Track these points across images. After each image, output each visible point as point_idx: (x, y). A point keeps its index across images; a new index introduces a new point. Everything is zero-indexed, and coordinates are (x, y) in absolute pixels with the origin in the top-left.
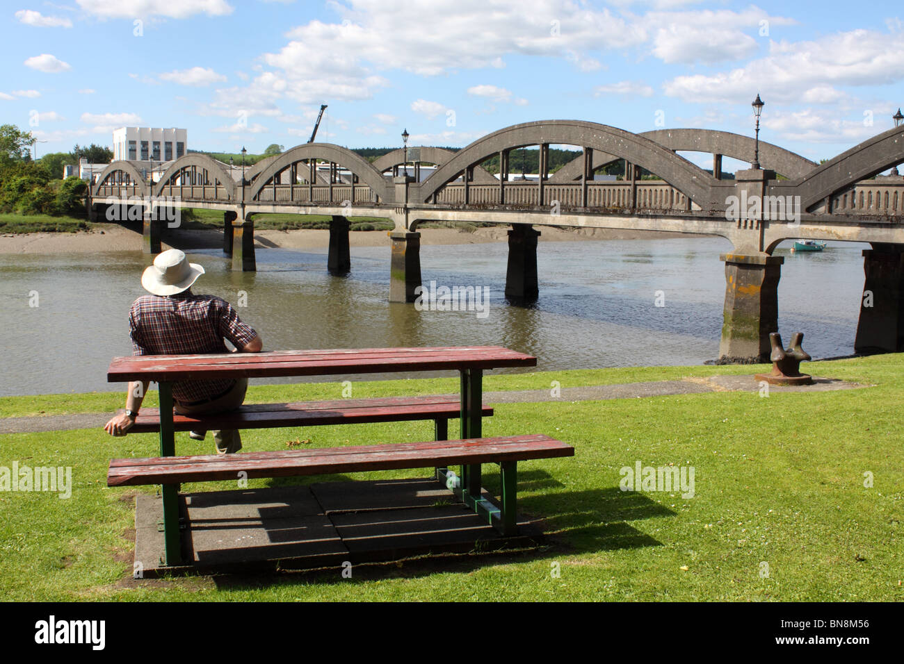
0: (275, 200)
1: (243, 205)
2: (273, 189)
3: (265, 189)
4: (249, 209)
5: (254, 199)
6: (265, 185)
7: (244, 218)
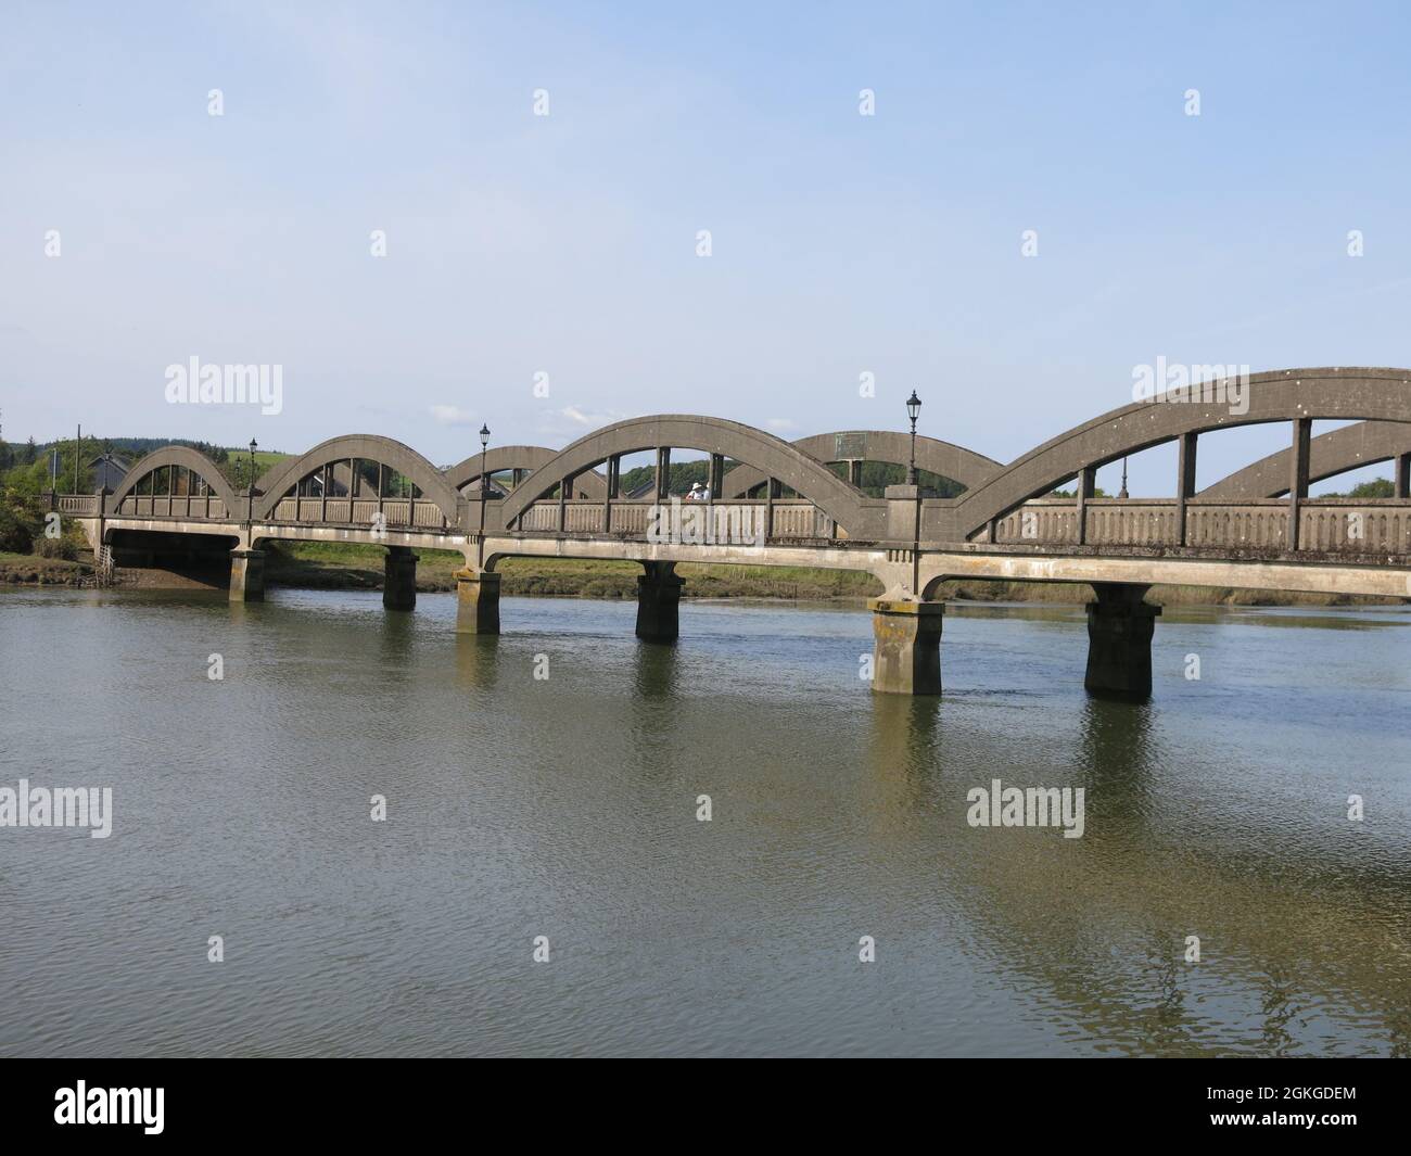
0: (562, 529)
1: (481, 538)
2: (558, 508)
3: (537, 507)
4: (493, 545)
5: (510, 526)
6: (535, 500)
7: (481, 566)
